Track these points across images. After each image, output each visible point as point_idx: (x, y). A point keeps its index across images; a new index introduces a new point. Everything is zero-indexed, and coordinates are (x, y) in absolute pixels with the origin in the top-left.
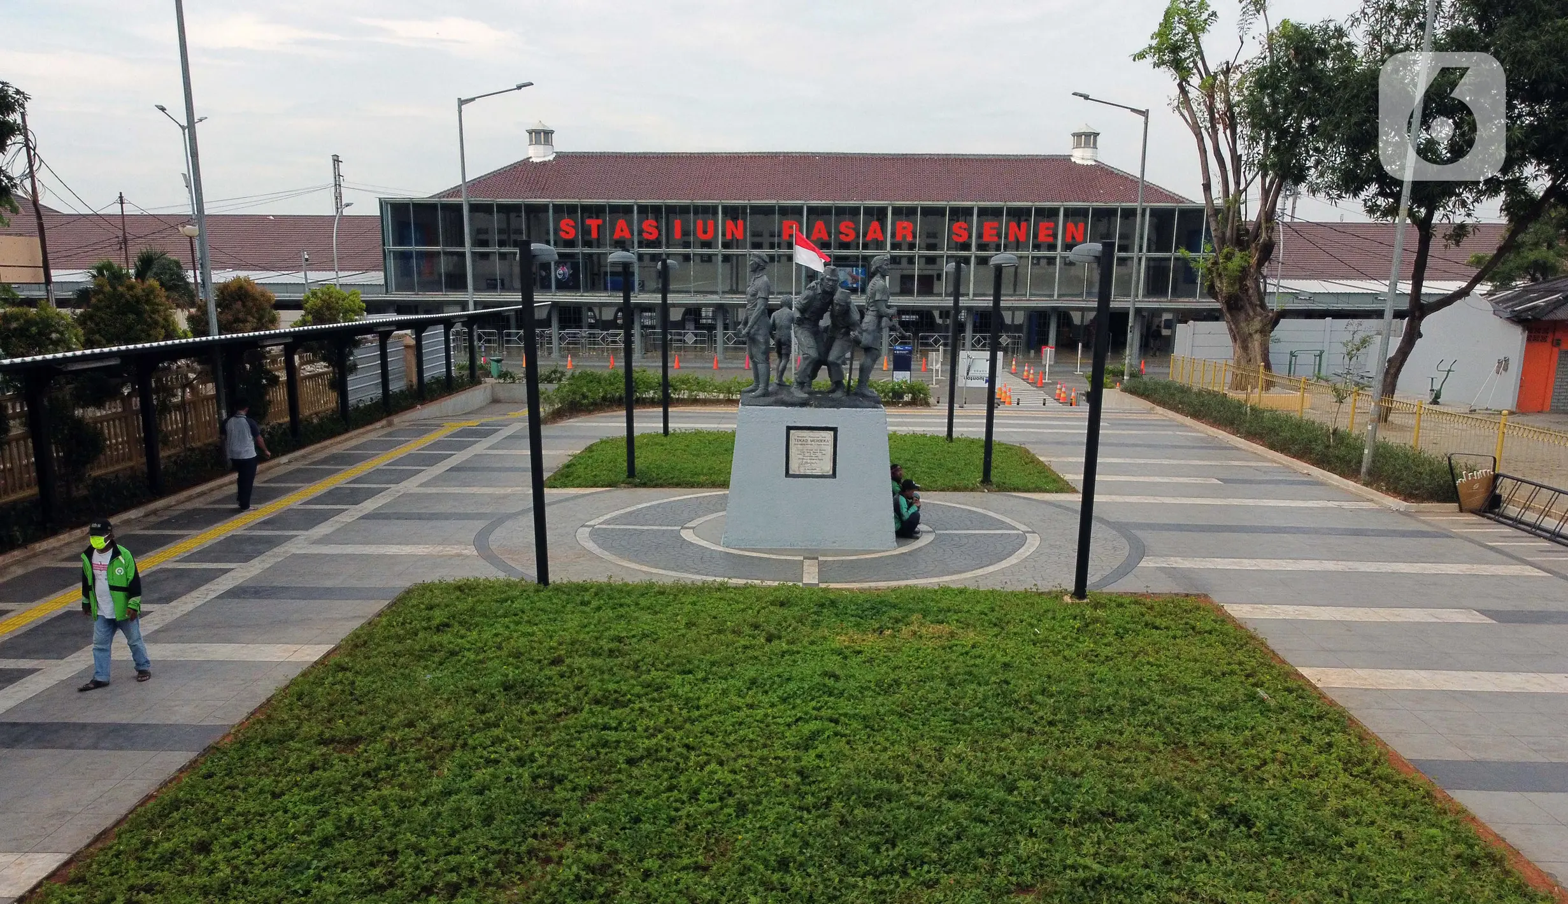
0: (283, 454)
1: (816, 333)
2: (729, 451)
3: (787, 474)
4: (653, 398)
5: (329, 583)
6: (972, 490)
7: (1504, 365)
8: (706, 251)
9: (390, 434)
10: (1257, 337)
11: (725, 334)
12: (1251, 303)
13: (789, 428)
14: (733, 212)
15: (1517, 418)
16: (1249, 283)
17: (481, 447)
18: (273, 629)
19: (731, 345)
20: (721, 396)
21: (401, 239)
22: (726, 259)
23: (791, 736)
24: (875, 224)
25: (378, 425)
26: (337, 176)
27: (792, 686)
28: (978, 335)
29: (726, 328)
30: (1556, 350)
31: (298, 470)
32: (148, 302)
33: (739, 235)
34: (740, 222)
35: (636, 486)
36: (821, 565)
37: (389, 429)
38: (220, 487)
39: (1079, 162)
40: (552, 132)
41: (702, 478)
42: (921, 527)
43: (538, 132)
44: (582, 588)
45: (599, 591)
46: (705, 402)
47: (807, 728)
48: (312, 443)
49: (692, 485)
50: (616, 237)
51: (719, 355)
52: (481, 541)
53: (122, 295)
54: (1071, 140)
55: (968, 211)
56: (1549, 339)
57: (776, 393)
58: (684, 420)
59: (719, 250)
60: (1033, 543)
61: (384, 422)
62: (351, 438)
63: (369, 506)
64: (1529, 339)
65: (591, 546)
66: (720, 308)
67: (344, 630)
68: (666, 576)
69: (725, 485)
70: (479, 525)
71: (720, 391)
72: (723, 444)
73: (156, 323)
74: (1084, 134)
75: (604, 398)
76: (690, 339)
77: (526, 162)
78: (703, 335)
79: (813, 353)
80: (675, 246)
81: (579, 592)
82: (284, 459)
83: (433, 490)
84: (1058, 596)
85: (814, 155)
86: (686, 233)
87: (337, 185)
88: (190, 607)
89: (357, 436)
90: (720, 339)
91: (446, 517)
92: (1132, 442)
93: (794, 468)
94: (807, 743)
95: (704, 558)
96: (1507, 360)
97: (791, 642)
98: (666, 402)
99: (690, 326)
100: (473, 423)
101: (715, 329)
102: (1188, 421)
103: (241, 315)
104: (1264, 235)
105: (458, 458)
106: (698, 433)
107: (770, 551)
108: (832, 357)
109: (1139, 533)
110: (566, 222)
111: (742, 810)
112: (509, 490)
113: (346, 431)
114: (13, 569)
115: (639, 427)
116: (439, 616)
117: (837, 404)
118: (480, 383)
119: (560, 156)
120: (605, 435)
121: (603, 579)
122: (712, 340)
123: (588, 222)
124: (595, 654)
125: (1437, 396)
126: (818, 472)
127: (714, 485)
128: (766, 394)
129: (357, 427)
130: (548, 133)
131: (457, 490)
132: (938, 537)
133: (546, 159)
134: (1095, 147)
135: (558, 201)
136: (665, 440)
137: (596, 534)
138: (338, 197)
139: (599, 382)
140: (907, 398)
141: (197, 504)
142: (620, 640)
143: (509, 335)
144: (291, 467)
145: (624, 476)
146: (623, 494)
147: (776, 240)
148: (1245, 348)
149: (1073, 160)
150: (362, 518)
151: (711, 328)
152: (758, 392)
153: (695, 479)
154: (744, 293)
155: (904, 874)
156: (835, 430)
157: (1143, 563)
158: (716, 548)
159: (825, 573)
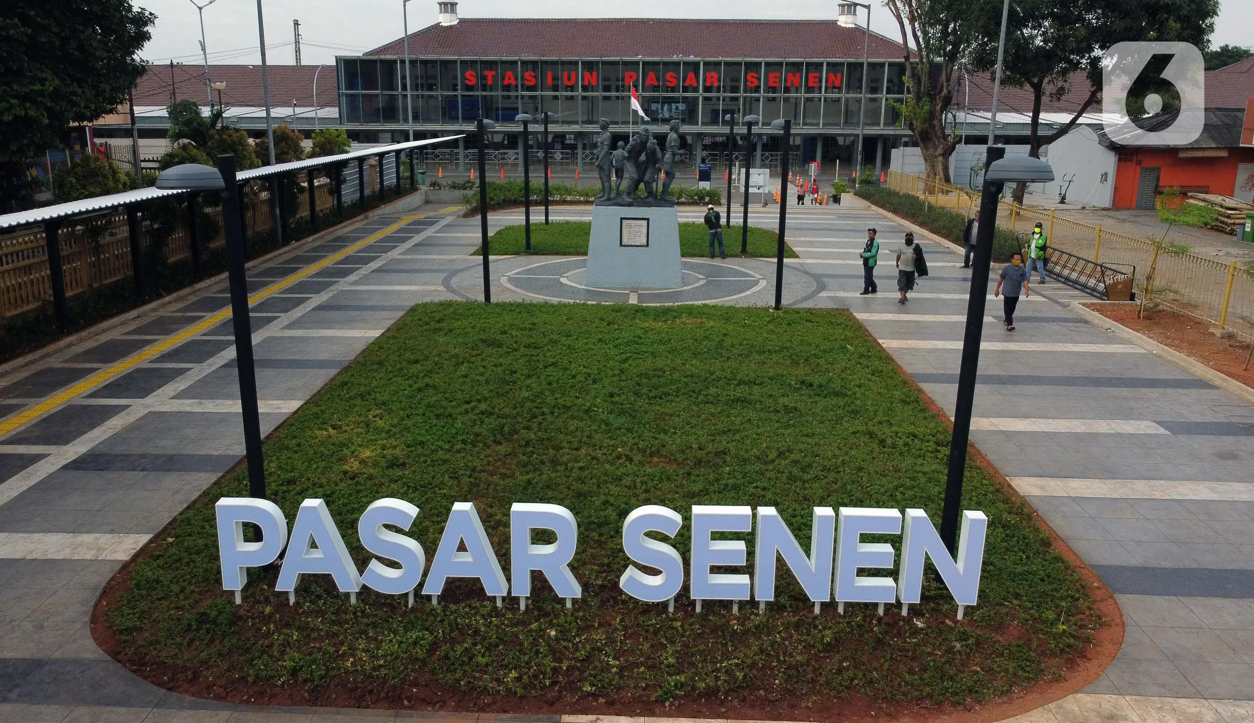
0: (309, 235)
1: (638, 165)
2: (588, 234)
3: (621, 245)
4: (536, 200)
5: (368, 304)
6: (735, 256)
7: (1104, 177)
8: (569, 93)
9: (367, 224)
10: (940, 159)
11: (583, 153)
12: (937, 136)
13: (622, 219)
14: (589, 66)
15: (1111, 213)
16: (935, 122)
17: (430, 232)
18: (350, 323)
19: (587, 161)
20: (582, 199)
21: (351, 85)
22: (584, 98)
23: (618, 359)
24: (691, 75)
25: (359, 218)
26: (297, 36)
27: (619, 341)
28: (767, 154)
29: (584, 148)
30: (1139, 167)
31: (320, 246)
32: (240, 144)
33: (594, 83)
34: (594, 73)
35: (532, 254)
36: (641, 293)
37: (366, 221)
38: (280, 255)
39: (843, 25)
40: (456, 4)
41: (572, 250)
43: (446, 4)
44: (510, 304)
45: (519, 305)
46: (571, 203)
47: (624, 356)
48: (323, 229)
49: (564, 254)
50: (506, 83)
51: (579, 168)
52: (446, 283)
53: (225, 140)
54: (838, 10)
55: (758, 64)
56: (1135, 159)
57: (614, 199)
58: (560, 215)
59: (579, 92)
60: (763, 283)
61: (362, 216)
62: (345, 227)
63: (374, 265)
64: (1120, 160)
65: (509, 286)
66: (579, 135)
67: (388, 323)
69: (585, 254)
70: (443, 275)
71: (581, 195)
72: (584, 230)
73: (245, 156)
74: (847, 4)
75: (504, 201)
76: (558, 156)
77: (437, 26)
78: (567, 154)
79: (635, 176)
80: (548, 89)
82: (310, 239)
83: (408, 257)
84: (767, 309)
85: (649, 20)
86: (555, 78)
87: (297, 42)
88: (299, 315)
89: (351, 224)
90: (579, 157)
91: (423, 271)
92: (849, 228)
93: (625, 242)
94: (625, 361)
95: (573, 292)
96: (1106, 174)
97: (620, 325)
98: (546, 203)
99: (558, 146)
100: (421, 216)
101: (576, 149)
102: (890, 215)
103: (285, 150)
104: (945, 90)
105: (418, 238)
106: (567, 223)
107: (611, 288)
108: (646, 178)
109: (825, 280)
110: (469, 73)
111: (594, 381)
112: (455, 257)
113: (342, 222)
114: (189, 297)
115: (534, 219)
116: (438, 316)
117: (649, 205)
118: (417, 189)
119: (462, 21)
120: (508, 224)
121: (520, 301)
122: (574, 156)
123: (485, 73)
124: (522, 329)
125: (1064, 198)
126: (638, 244)
127: (578, 254)
128: (609, 199)
129: (347, 219)
130: (454, 5)
131: (424, 257)
132: (708, 281)
133: (452, 24)
134: (855, 14)
135: (464, 58)
136: (547, 227)
137: (510, 280)
138: (298, 51)
139: (500, 190)
140: (707, 199)
141: (270, 265)
142: (534, 324)
143: (427, 154)
144: (317, 244)
145: (523, 249)
146: (523, 259)
147: (620, 83)
148: (933, 167)
149: (839, 23)
150: (373, 271)
151: (573, 147)
152: (604, 198)
153: (567, 250)
154: (597, 123)
155: (661, 398)
156: (648, 220)
157: (821, 294)
158: (579, 287)
159: (640, 297)
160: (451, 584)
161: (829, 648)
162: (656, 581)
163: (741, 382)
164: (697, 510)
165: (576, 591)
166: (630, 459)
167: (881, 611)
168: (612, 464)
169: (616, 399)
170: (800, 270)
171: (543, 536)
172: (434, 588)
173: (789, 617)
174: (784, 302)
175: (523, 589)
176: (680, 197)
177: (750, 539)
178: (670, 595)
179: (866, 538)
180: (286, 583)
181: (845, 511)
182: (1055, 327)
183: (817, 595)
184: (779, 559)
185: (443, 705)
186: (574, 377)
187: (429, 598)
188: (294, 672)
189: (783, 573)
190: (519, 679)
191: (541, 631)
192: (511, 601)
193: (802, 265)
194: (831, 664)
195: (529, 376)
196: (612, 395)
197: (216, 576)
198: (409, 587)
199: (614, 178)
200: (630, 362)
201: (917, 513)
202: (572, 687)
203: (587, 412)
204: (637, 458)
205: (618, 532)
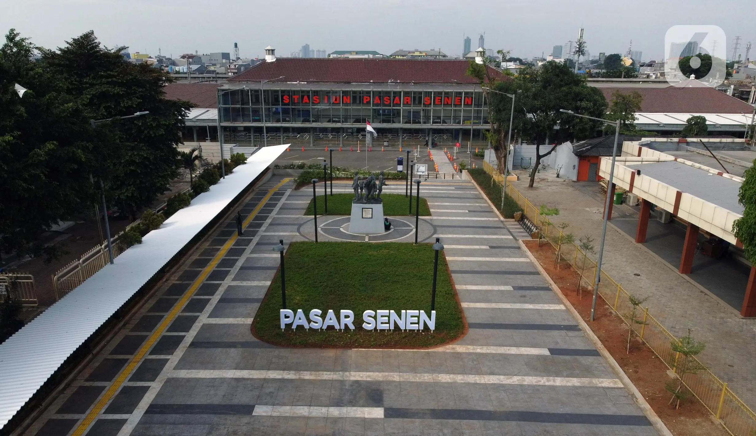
3: (362, 218)
5: (274, 242)
6: (406, 215)
7: (574, 168)
8: (336, 107)
11: (343, 135)
13: (363, 208)
14: (346, 93)
17: (283, 200)
19: (345, 139)
20: (345, 177)
21: (225, 102)
22: (343, 109)
23: (362, 267)
24: (397, 98)
27: (362, 260)
29: (343, 132)
30: (589, 163)
33: (348, 101)
34: (348, 97)
35: (328, 215)
36: (369, 237)
39: (478, 62)
40: (274, 50)
41: (345, 214)
42: (392, 227)
43: (269, 50)
49: (340, 214)
50: (304, 103)
52: (299, 231)
55: (430, 94)
56: (587, 160)
57: (360, 200)
59: (341, 107)
60: (414, 231)
63: (268, 221)
64: (580, 160)
65: (323, 232)
66: (342, 128)
68: (339, 240)
70: (296, 227)
74: (479, 52)
76: (330, 136)
77: (265, 62)
78: (334, 135)
79: (367, 193)
80: (325, 105)
81: (324, 243)
83: (279, 216)
84: (412, 244)
88: (253, 247)
90: (341, 137)
91: (288, 224)
93: (364, 216)
94: (364, 268)
95: (346, 236)
96: (575, 166)
97: (362, 253)
99: (330, 131)
100: (276, 189)
101: (340, 132)
102: (478, 187)
105: (279, 204)
107: (359, 234)
108: (372, 193)
109: (438, 228)
110: (285, 97)
111: (355, 275)
119: (278, 59)
122: (338, 136)
123: (294, 96)
124: (331, 255)
125: (558, 175)
126: (368, 217)
127: (348, 215)
130: (273, 51)
131: (285, 216)
133: (273, 61)
134: (483, 56)
135: (282, 89)
136: (332, 197)
137: (323, 229)
145: (325, 211)
146: (325, 217)
147: (361, 102)
148: (500, 162)
149: (475, 61)
150: (269, 225)
156: (372, 209)
157: (434, 236)
158: (347, 233)
159: (370, 238)
160: (328, 327)
161: (404, 338)
162: (370, 325)
163: (397, 275)
164: (378, 311)
165: (354, 328)
166: (365, 299)
167: (416, 331)
168: (360, 300)
169: (361, 281)
170: (430, 223)
171: (347, 317)
172: (325, 327)
173: (397, 333)
174: (419, 240)
175: (343, 327)
176: (388, 176)
177: (389, 317)
178: (373, 328)
179: (412, 316)
180: (294, 327)
181: (408, 311)
182: (507, 251)
183: (402, 327)
184: (395, 321)
185: (330, 348)
186: (349, 274)
187: (323, 329)
188: (300, 343)
189: (395, 323)
190: (343, 343)
191: (347, 336)
192: (340, 330)
193: (431, 220)
194: (403, 340)
195: (336, 274)
196: (360, 280)
197: (280, 325)
198: (319, 327)
199: (359, 190)
200: (365, 268)
201: (422, 311)
202: (353, 345)
203: (354, 285)
204: (367, 299)
205: (362, 316)
